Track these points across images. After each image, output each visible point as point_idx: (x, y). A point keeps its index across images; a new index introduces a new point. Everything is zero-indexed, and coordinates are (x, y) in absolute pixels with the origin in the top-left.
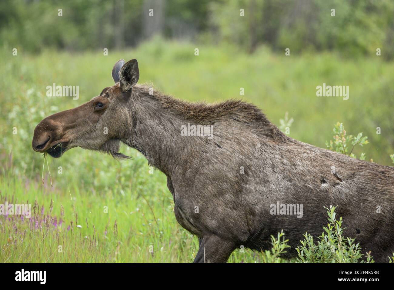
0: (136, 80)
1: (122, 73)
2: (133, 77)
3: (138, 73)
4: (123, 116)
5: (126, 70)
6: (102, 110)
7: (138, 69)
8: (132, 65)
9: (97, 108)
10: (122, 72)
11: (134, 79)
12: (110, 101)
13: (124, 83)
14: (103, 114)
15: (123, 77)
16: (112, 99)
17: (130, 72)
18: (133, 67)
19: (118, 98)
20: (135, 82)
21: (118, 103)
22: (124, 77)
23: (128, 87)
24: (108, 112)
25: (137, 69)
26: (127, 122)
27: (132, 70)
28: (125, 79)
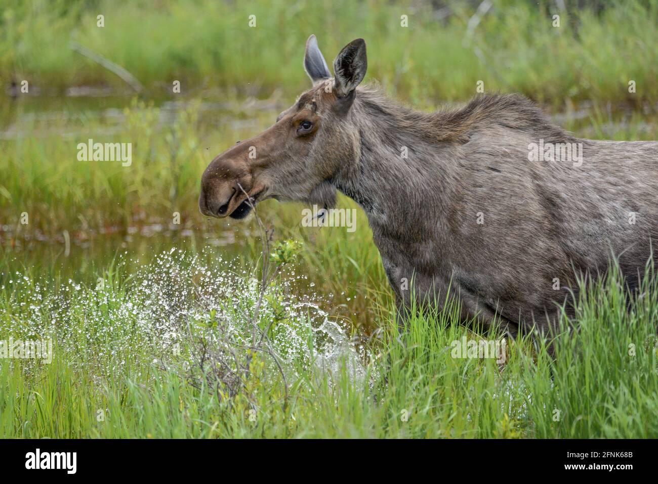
0: (360, 75)
1: (339, 63)
2: (358, 71)
3: (365, 62)
4: (345, 138)
5: (346, 57)
6: (311, 133)
7: (366, 55)
8: (356, 50)
9: (302, 130)
10: (339, 60)
11: (358, 74)
12: (322, 116)
13: (342, 80)
14: (313, 140)
15: (340, 69)
16: (323, 112)
17: (352, 62)
18: (358, 54)
19: (333, 109)
20: (360, 78)
21: (334, 118)
22: (341, 71)
23: (348, 88)
24: (321, 136)
25: (364, 57)
26: (352, 149)
27: (357, 59)
28: (342, 74)
